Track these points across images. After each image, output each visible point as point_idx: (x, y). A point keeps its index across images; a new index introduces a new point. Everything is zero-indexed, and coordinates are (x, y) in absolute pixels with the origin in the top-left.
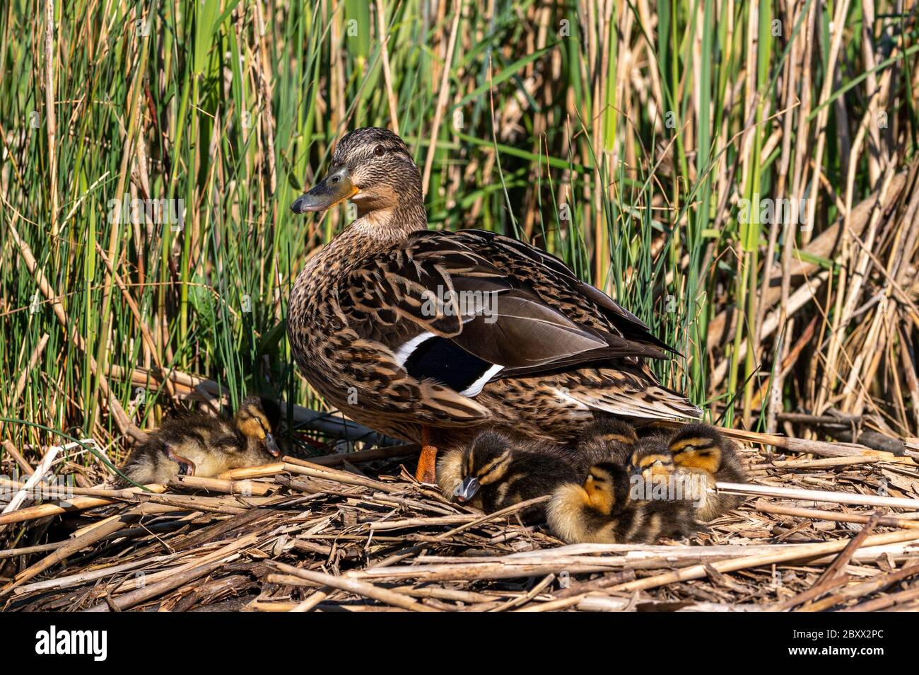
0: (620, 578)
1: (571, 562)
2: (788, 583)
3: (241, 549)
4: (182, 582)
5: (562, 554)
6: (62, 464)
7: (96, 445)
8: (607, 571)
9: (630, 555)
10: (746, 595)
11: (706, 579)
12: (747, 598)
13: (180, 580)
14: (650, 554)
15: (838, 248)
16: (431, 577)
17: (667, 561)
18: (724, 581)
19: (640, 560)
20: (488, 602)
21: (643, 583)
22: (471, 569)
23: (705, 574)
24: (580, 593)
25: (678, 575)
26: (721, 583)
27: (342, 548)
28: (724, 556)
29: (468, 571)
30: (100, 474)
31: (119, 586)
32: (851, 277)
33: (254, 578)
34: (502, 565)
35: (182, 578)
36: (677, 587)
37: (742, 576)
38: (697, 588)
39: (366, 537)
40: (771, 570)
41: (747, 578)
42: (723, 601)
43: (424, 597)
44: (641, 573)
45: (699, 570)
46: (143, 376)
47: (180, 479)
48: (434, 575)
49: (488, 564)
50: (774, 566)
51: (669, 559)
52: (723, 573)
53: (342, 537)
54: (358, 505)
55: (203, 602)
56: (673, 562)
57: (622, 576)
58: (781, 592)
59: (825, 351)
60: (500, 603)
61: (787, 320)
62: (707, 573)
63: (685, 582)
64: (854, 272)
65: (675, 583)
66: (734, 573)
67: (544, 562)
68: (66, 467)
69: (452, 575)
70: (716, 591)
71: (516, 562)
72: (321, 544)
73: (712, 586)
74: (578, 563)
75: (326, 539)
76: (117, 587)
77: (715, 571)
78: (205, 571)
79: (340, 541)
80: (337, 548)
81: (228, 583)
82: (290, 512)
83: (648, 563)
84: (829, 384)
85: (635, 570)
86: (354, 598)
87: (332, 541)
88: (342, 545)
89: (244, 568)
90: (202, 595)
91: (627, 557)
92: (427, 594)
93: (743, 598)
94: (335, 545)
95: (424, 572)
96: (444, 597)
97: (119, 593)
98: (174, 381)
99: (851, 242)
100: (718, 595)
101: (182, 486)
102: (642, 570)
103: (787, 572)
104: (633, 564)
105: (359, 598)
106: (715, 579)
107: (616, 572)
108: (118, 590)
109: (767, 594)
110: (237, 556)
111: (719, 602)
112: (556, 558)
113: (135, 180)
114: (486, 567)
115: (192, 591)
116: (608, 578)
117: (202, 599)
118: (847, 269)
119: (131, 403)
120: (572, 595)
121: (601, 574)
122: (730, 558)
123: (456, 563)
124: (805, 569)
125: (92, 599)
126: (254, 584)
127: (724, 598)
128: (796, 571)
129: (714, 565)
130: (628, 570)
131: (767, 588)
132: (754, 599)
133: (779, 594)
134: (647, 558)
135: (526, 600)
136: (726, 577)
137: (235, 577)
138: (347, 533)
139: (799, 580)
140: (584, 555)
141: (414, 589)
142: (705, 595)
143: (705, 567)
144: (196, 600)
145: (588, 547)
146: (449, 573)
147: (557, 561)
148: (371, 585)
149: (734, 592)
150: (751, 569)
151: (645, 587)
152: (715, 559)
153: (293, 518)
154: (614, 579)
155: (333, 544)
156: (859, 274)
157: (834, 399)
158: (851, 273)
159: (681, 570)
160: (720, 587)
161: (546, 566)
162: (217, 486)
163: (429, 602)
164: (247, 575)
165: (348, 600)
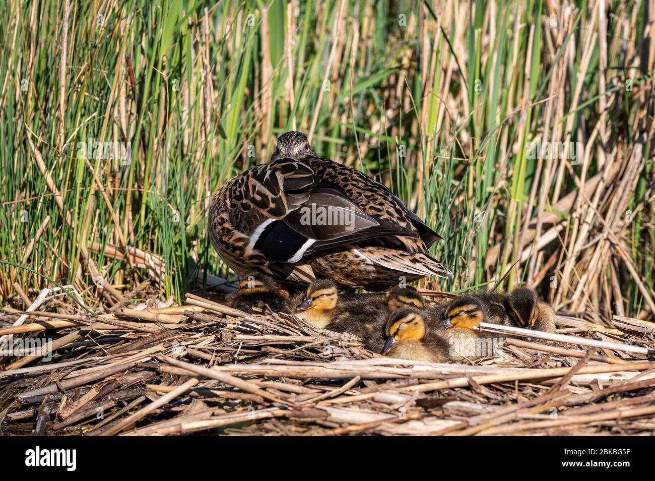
0: (407, 383)
1: (374, 370)
2: (526, 394)
3: (152, 354)
4: (110, 373)
5: (368, 364)
6: (51, 300)
7: (75, 290)
8: (399, 379)
9: (416, 368)
10: (495, 399)
11: (468, 388)
12: (496, 402)
13: (108, 372)
14: (430, 369)
15: (575, 207)
16: (273, 373)
17: (441, 374)
18: (481, 389)
19: (423, 372)
20: (312, 393)
21: (423, 387)
22: (302, 370)
23: (467, 384)
24: (377, 391)
25: (448, 383)
26: (478, 391)
27: (219, 356)
28: (482, 373)
29: (300, 371)
30: (76, 309)
31: (67, 375)
32: (582, 225)
33: (158, 373)
34: (324, 369)
35: (110, 371)
36: (447, 392)
37: (494, 388)
38: (461, 393)
39: (236, 349)
40: (514, 385)
41: (497, 390)
42: (478, 402)
43: (268, 387)
44: (423, 381)
45: (463, 381)
46: (113, 250)
47: (122, 311)
48: (276, 372)
49: (314, 367)
50: (517, 382)
51: (443, 372)
52: (481, 384)
53: (220, 348)
54: (234, 329)
55: (122, 388)
56: (446, 375)
57: (408, 381)
58: (521, 399)
59: (562, 270)
60: (320, 394)
61: (539, 251)
62: (469, 383)
63: (453, 389)
64: (584, 222)
65: (446, 389)
66: (488, 385)
67: (355, 369)
68: (53, 302)
69: (289, 373)
70: (474, 395)
71: (334, 367)
72: (205, 352)
73: (472, 392)
74: (378, 371)
75: (209, 350)
76: (66, 376)
77: (475, 382)
78: (126, 367)
79: (217, 352)
80: (216, 356)
81: (140, 376)
82: (190, 333)
83: (428, 375)
84: (563, 292)
85: (419, 379)
86: (220, 387)
87: (212, 351)
88: (219, 354)
89: (152, 366)
90: (121, 383)
91: (413, 369)
92: (271, 386)
93: (493, 401)
94: (215, 354)
95: (269, 370)
96: (282, 389)
97: (67, 379)
98: (135, 255)
99: (583, 203)
100: (475, 398)
101: (122, 315)
102: (423, 378)
103: (526, 388)
104: (417, 374)
105: (224, 387)
106: (474, 388)
107: (404, 379)
108: (66, 377)
109: (510, 400)
110: (149, 358)
111: (475, 402)
112: (363, 366)
113: (117, 121)
114: (313, 369)
115: (115, 380)
116: (399, 383)
117: (121, 386)
118: (580, 220)
119: (104, 267)
120: (372, 392)
121: (394, 380)
122: (486, 374)
123: (291, 365)
124: (538, 386)
125: (48, 382)
126: (158, 377)
127: (480, 401)
128: (532, 387)
129: (474, 378)
130: (413, 378)
131: (511, 396)
132: (501, 403)
133: (519, 400)
134: (427, 371)
135: (339, 393)
136: (482, 387)
137: (146, 372)
138: (224, 346)
139: (534, 393)
140: (382, 365)
141: (262, 381)
142: (466, 398)
143: (467, 379)
144: (117, 385)
145: (387, 361)
146: (287, 372)
147: (363, 369)
148: (230, 375)
149: (488, 398)
150: (500, 383)
151: (424, 390)
152: (475, 375)
153: (191, 337)
154: (402, 383)
155: (213, 352)
156: (587, 223)
157: (566, 302)
158: (582, 222)
159: (450, 380)
160: (477, 393)
161: (355, 371)
162: (146, 316)
163: (270, 390)
164: (154, 371)
165: (216, 388)
